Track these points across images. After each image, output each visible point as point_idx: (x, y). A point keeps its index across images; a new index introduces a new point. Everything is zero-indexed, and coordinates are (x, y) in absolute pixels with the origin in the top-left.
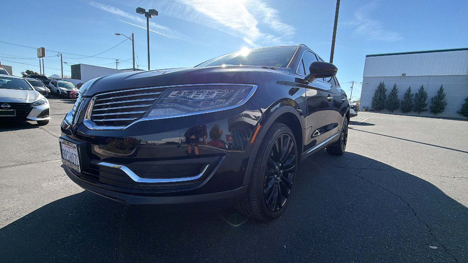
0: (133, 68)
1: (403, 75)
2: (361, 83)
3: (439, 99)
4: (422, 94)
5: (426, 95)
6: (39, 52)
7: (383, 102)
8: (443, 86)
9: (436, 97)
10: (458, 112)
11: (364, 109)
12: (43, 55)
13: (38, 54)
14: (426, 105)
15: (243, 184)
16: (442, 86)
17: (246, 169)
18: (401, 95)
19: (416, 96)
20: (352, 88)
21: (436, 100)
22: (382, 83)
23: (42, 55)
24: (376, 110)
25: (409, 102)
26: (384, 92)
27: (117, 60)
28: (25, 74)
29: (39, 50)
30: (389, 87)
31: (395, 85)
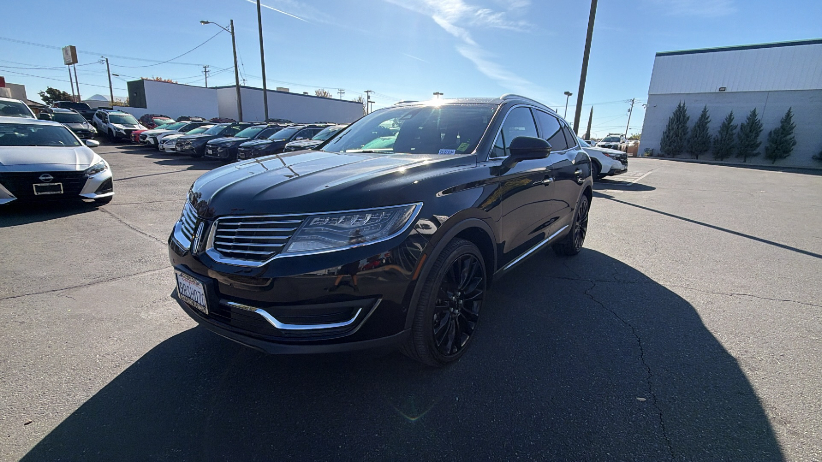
0: (235, 84)
1: (721, 89)
2: (645, 106)
3: (782, 134)
4: (753, 125)
5: (760, 127)
6: (67, 54)
7: (681, 140)
8: (791, 111)
9: (777, 129)
10: (815, 158)
11: (648, 153)
12: (75, 61)
13: (64, 59)
14: (758, 146)
15: (405, 328)
16: (789, 111)
17: (407, 310)
18: (714, 127)
19: (741, 129)
20: (630, 111)
21: (778, 137)
22: (682, 105)
23: (73, 60)
24: (668, 154)
25: (729, 140)
26: (685, 122)
27: (205, 67)
28: (45, 95)
29: (65, 50)
30: (694, 112)
31: (705, 109)
